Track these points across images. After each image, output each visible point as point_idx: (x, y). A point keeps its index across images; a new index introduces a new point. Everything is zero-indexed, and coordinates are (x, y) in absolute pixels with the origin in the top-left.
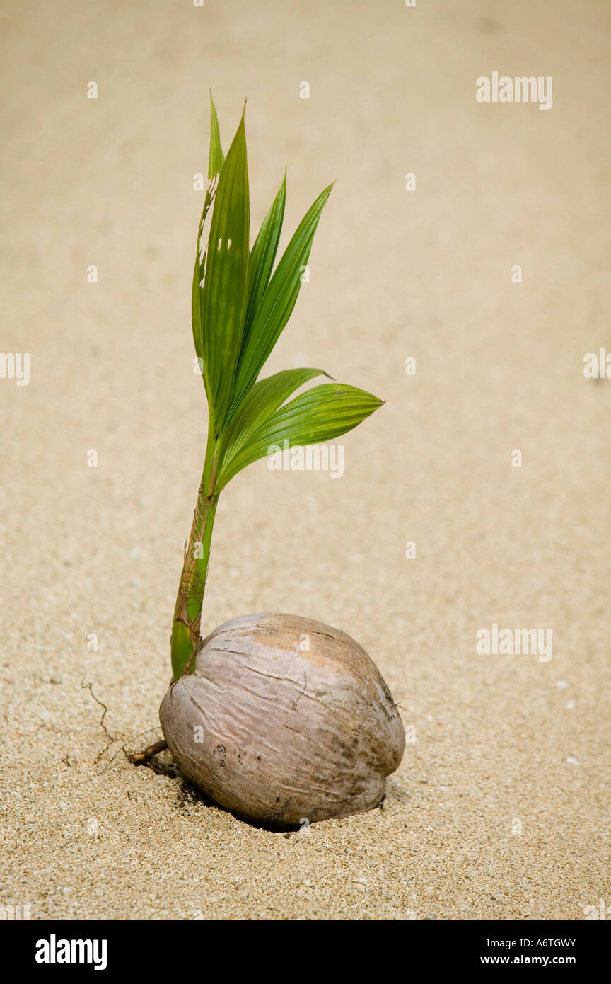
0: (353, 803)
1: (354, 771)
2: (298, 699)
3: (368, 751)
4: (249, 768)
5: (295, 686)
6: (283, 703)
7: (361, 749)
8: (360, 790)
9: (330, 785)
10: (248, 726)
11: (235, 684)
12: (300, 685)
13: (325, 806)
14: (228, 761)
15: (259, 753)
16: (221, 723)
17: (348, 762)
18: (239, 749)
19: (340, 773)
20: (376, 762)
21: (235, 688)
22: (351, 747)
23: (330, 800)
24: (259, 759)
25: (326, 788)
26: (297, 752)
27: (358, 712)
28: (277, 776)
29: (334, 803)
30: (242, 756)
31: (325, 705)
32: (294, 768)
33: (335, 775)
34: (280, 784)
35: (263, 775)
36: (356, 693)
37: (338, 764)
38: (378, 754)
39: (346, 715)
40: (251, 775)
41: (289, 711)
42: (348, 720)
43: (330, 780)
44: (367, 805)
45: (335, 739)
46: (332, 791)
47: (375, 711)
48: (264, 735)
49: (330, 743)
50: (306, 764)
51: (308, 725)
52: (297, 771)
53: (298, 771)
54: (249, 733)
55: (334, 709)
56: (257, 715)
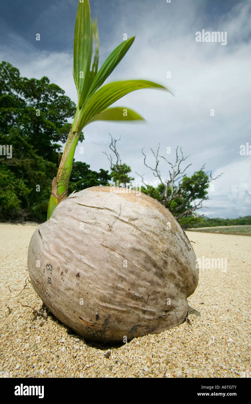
0: (167, 319)
1: (165, 290)
2: (114, 223)
3: (176, 273)
4: (70, 285)
5: (111, 213)
6: (101, 226)
7: (170, 271)
8: (172, 308)
9: (146, 303)
10: (72, 246)
11: (67, 216)
12: (116, 212)
13: (143, 323)
14: (54, 278)
15: (78, 270)
16: (51, 245)
17: (160, 281)
18: (62, 267)
19: (155, 291)
20: (182, 285)
21: (66, 218)
22: (162, 268)
23: (147, 317)
24: (78, 275)
25: (143, 306)
26: (113, 269)
27: (166, 237)
28: (94, 293)
29: (151, 320)
30: (64, 273)
31: (137, 228)
32: (110, 285)
33: (150, 293)
34: (97, 301)
35: (82, 292)
36: (162, 222)
37: (152, 282)
38: (183, 277)
39: (155, 238)
40: (72, 292)
41: (106, 232)
42: (157, 242)
43: (146, 297)
44: (178, 321)
45: (148, 258)
46: (148, 308)
47: (178, 239)
48: (83, 253)
49: (143, 262)
50: (122, 281)
51: (122, 244)
52: (113, 288)
53: (116, 288)
54: (70, 252)
55: (145, 232)
56: (79, 237)
